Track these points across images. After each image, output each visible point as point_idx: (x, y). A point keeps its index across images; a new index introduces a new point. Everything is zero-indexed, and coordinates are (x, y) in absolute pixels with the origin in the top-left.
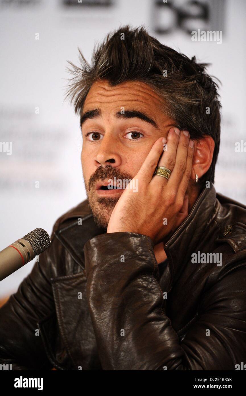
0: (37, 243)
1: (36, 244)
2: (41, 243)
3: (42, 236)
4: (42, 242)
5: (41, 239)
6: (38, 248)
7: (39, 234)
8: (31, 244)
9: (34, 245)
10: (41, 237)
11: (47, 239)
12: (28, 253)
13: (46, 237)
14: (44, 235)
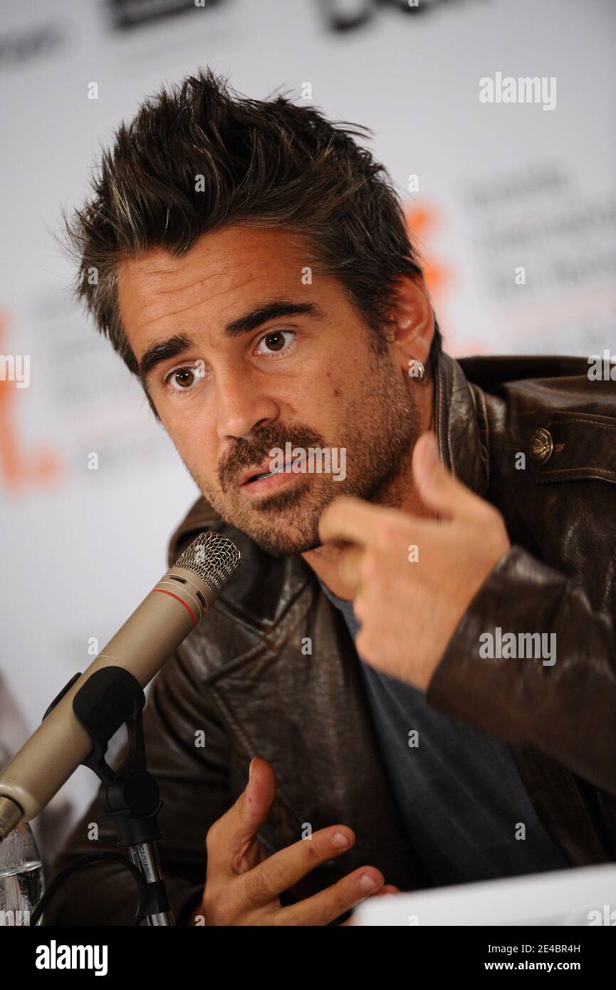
0: (212, 567)
1: (209, 570)
2: (218, 564)
3: (218, 549)
4: (222, 561)
5: (218, 556)
6: (218, 577)
7: (209, 546)
8: (200, 573)
9: (207, 573)
10: (216, 552)
11: (230, 551)
12: (199, 594)
13: (227, 548)
14: (221, 545)
